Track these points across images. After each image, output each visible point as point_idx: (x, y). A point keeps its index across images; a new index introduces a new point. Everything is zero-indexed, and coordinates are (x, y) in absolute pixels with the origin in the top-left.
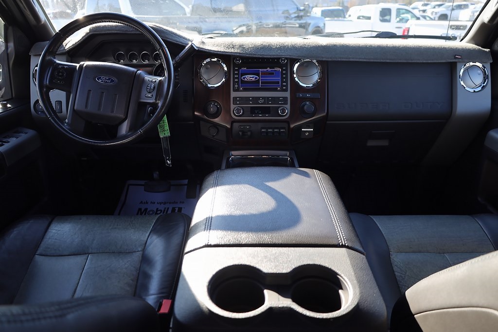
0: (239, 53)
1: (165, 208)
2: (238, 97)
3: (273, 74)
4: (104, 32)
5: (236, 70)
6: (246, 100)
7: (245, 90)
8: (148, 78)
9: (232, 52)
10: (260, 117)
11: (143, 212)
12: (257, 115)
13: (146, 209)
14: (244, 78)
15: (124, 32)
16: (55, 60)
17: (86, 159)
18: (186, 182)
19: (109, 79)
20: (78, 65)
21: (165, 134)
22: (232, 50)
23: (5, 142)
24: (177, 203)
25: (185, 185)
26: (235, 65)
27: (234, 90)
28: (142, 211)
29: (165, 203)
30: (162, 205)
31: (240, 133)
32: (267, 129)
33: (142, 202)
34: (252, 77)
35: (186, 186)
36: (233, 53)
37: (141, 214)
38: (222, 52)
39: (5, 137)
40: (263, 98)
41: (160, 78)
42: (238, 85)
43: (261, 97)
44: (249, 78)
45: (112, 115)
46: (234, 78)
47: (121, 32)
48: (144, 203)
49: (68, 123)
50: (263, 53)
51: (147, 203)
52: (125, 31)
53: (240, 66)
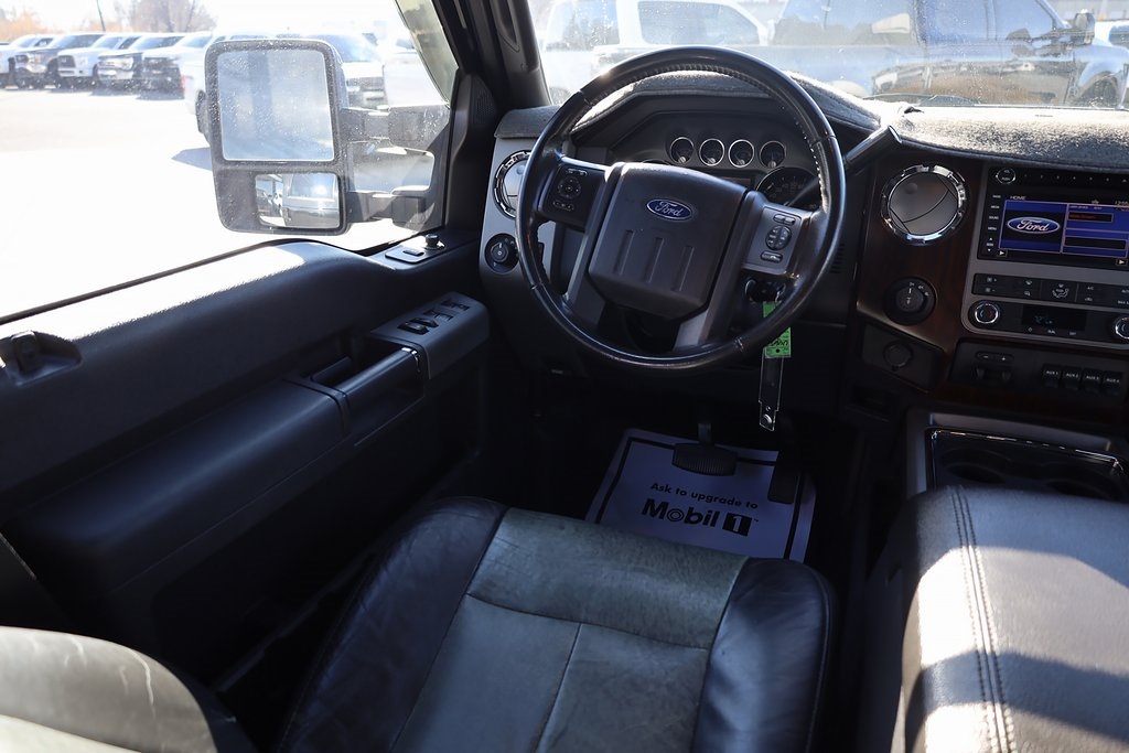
0: (1015, 156)
1: (710, 511)
2: (990, 276)
3: (1108, 218)
4: (666, 92)
5: (997, 202)
6: (1015, 285)
7: (1012, 257)
8: (773, 211)
9: (992, 153)
10: (1051, 337)
11: (658, 509)
12: (1041, 328)
13: (664, 505)
14: (1014, 225)
15: (714, 93)
16: (561, 155)
17: (560, 372)
18: (773, 456)
19: (678, 208)
20: (608, 171)
21: (778, 351)
22: (994, 148)
23: (429, 325)
24: (738, 504)
25: (770, 463)
26: (994, 187)
27: (982, 255)
28: (656, 507)
29: (710, 499)
30: (703, 501)
31: (980, 373)
32: (1064, 370)
33: (655, 486)
34: (1040, 224)
35: (773, 468)
36: (997, 155)
37: (653, 514)
38: (966, 151)
39: (428, 313)
40: (1068, 284)
41: (805, 215)
42: (994, 241)
43: (1061, 282)
44: (1028, 224)
45: (674, 294)
46: (986, 223)
47: (708, 93)
48: (662, 487)
49: (568, 303)
50: (1089, 160)
51: (668, 490)
52: (718, 91)
53: (1007, 192)
